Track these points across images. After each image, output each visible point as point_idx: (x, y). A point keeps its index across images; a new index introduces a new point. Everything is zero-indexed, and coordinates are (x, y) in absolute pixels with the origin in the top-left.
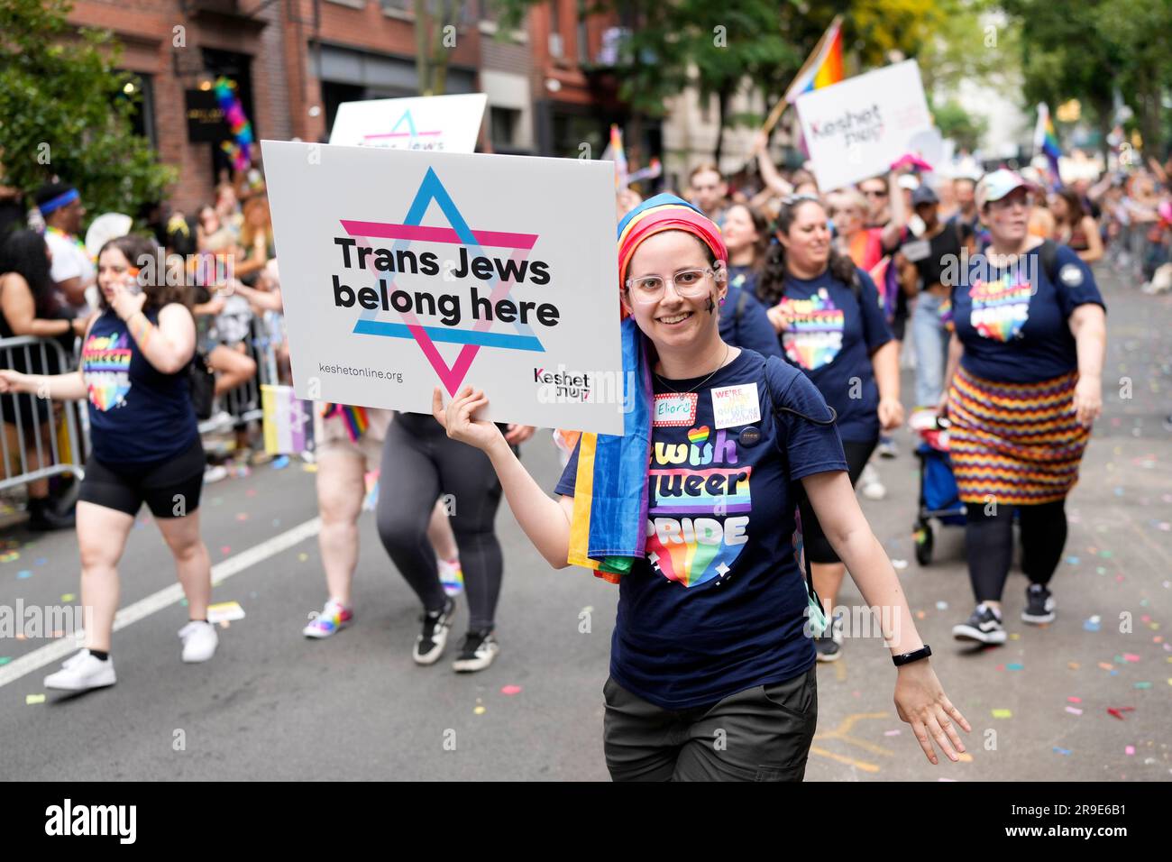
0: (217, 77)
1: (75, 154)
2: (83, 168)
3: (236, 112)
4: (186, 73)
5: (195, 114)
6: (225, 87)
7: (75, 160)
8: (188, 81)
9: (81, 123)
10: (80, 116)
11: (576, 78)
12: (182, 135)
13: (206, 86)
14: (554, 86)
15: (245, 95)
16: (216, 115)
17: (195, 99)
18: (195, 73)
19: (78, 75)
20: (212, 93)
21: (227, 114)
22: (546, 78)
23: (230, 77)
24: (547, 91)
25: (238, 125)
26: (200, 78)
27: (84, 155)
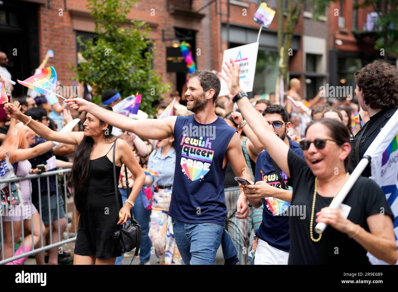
0: (181, 41)
1: (126, 78)
2: (129, 84)
3: (189, 57)
4: (168, 40)
5: (170, 59)
6: (185, 46)
7: (126, 81)
8: (168, 44)
9: (130, 64)
10: (130, 61)
11: (351, 38)
12: (164, 68)
13: (176, 46)
14: (339, 42)
15: (193, 49)
16: (180, 59)
17: (171, 51)
18: (171, 40)
19: (130, 42)
20: (179, 48)
21: (185, 58)
22: (335, 39)
23: (187, 41)
24: (335, 45)
25: (190, 64)
26: (174, 42)
27: (130, 78)
